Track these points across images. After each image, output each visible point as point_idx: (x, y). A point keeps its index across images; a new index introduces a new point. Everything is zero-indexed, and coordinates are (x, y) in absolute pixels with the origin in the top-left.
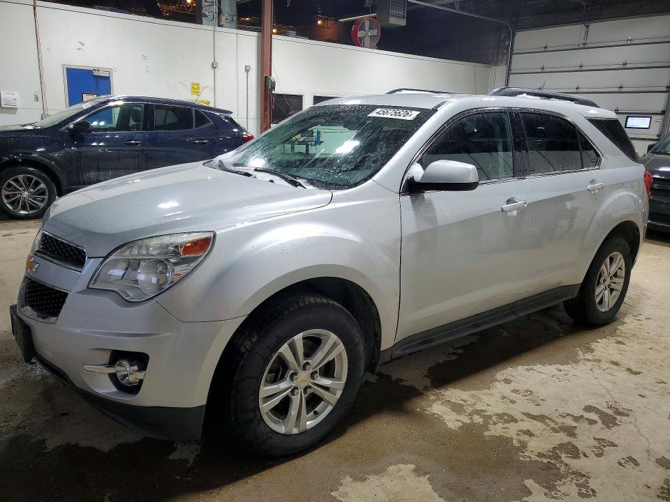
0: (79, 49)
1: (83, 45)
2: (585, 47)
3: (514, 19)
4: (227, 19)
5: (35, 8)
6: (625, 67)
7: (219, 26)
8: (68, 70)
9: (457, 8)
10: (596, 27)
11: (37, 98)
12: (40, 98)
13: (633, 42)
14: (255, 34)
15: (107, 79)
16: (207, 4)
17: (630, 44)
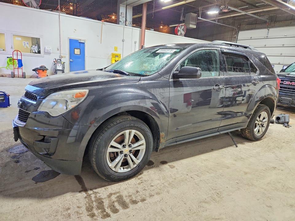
0: (74, 32)
1: (76, 30)
2: (267, 38)
3: (239, 27)
4: (129, 23)
5: (59, 16)
6: (283, 46)
7: (126, 25)
8: (70, 40)
9: (217, 21)
10: (272, 30)
11: (58, 50)
12: (59, 50)
13: (287, 37)
14: (139, 29)
15: (84, 43)
16: (121, 17)
17: (286, 37)
